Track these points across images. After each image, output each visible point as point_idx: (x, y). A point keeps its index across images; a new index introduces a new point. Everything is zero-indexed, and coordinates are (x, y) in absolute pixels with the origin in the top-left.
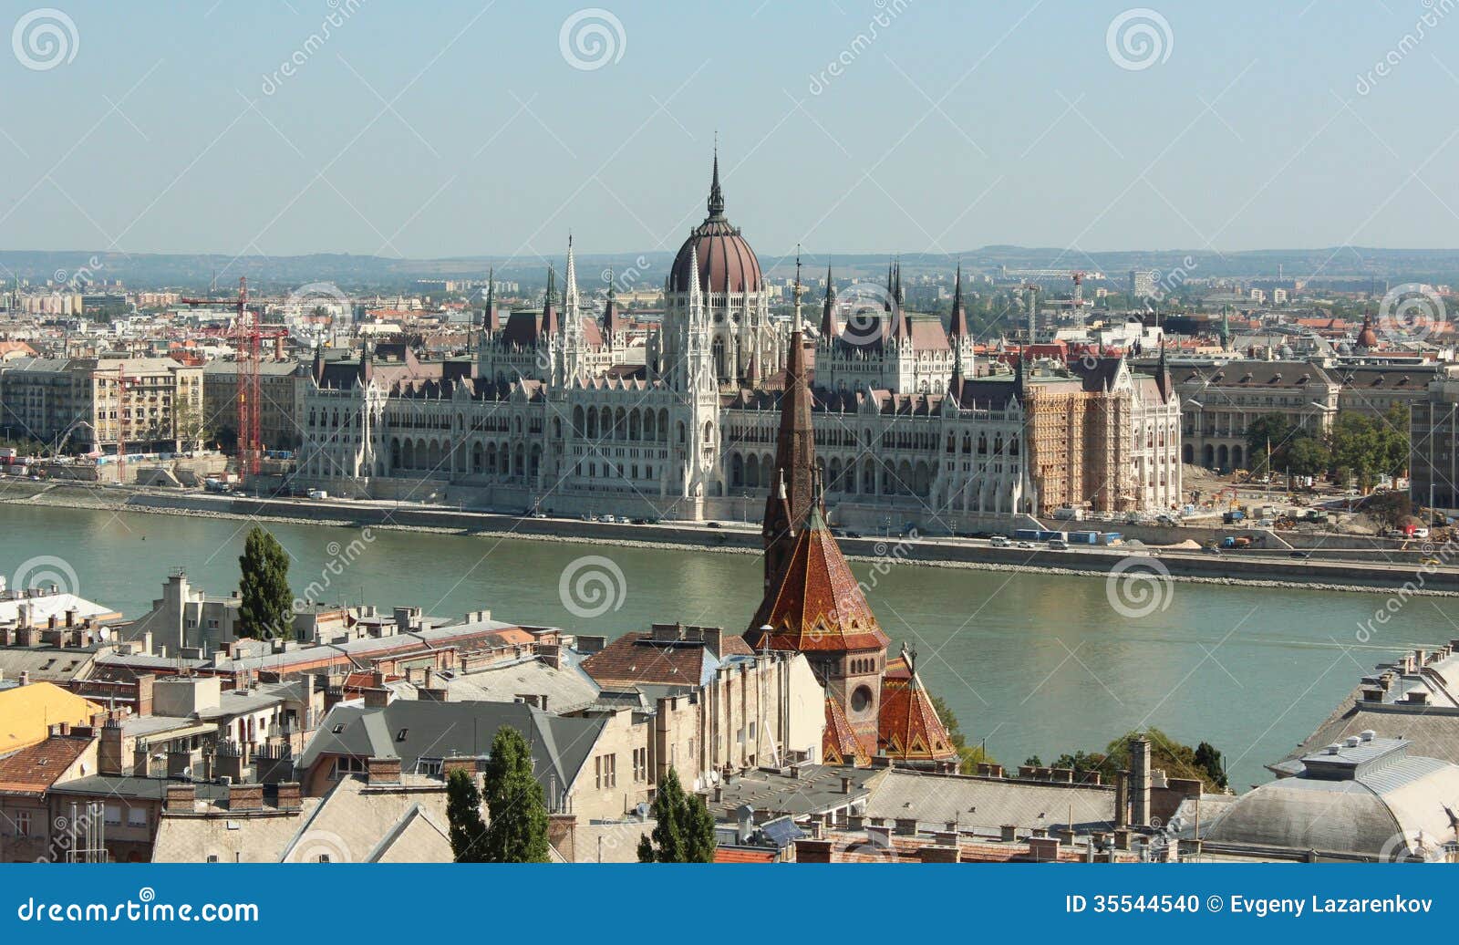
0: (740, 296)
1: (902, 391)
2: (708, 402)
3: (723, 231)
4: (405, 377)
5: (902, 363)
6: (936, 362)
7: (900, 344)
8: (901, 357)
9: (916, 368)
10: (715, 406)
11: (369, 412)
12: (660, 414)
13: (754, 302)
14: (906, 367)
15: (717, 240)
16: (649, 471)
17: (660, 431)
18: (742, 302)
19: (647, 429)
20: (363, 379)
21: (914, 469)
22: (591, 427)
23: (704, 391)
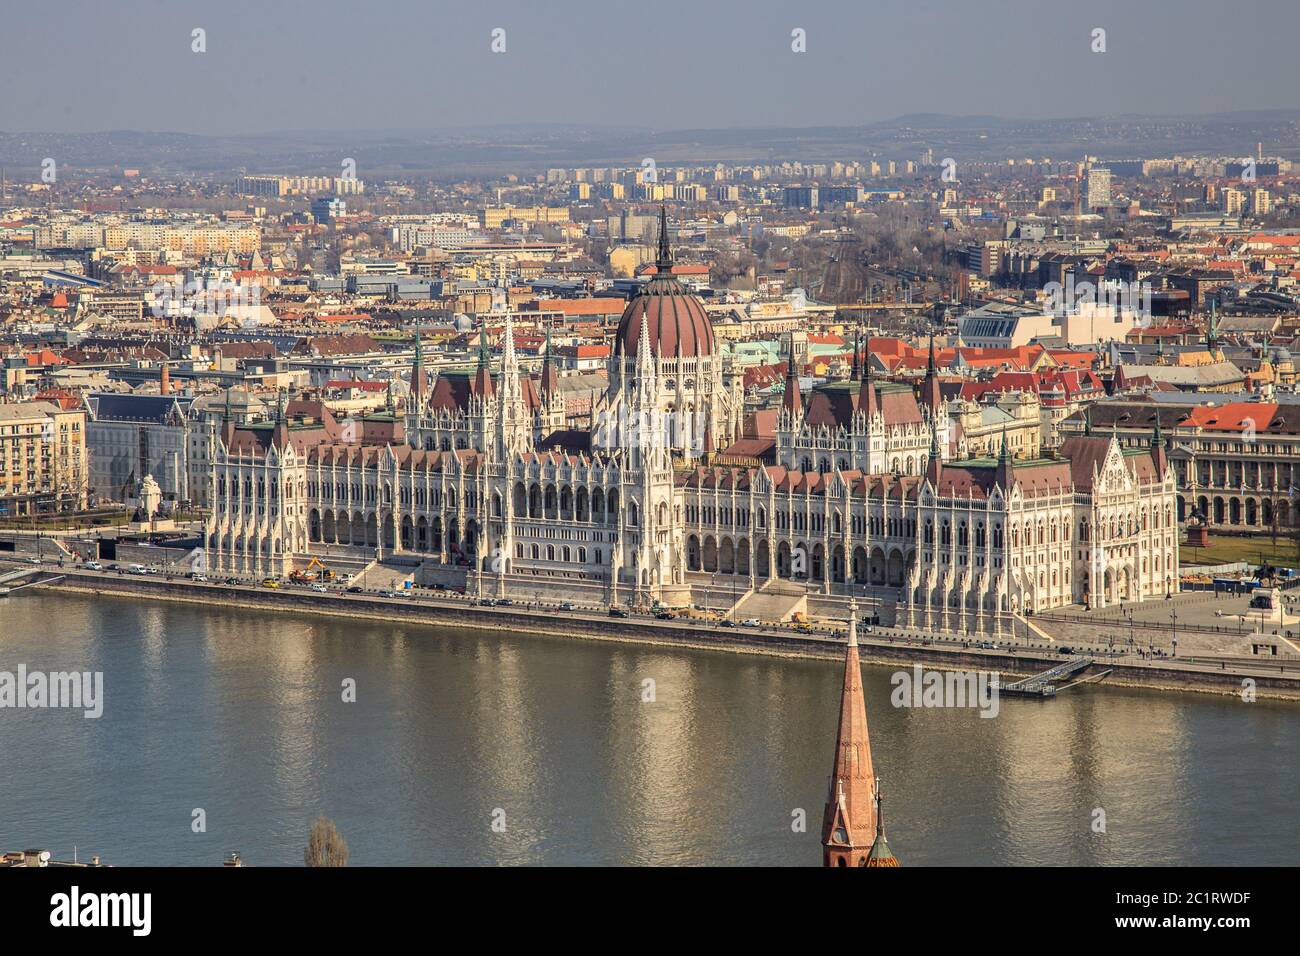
0: (691, 360)
1: (872, 471)
2: (662, 481)
3: (673, 288)
4: (323, 442)
5: (872, 440)
6: (908, 437)
7: (870, 421)
8: (871, 434)
9: (887, 444)
10: (670, 485)
11: (285, 481)
12: (610, 493)
13: (707, 366)
14: (876, 444)
15: (667, 300)
16: (598, 554)
17: (609, 511)
18: (694, 367)
19: (595, 509)
20: (278, 446)
21: (887, 557)
22: (533, 504)
23: (658, 469)
